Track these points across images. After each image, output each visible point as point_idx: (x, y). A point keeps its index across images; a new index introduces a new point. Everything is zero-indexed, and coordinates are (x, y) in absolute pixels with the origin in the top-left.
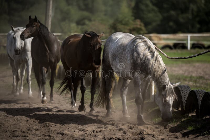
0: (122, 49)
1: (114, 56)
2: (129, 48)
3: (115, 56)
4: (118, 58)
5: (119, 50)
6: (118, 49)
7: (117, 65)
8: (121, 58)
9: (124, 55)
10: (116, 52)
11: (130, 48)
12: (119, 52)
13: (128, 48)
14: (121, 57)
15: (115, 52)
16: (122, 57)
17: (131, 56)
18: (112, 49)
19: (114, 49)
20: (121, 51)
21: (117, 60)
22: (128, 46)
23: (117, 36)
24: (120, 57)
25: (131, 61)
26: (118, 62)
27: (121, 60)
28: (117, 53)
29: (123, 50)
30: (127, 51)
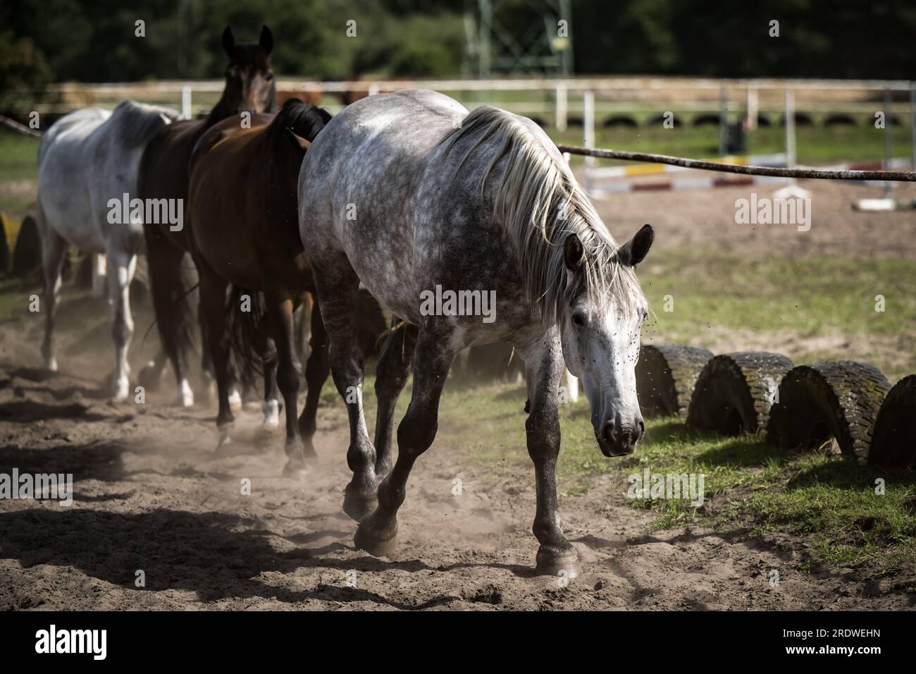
0: (403, 186)
1: (367, 225)
2: (431, 183)
3: (371, 225)
4: (387, 232)
5: (389, 195)
6: (380, 189)
7: (382, 267)
8: (396, 236)
9: (407, 217)
10: (375, 203)
11: (438, 182)
12: (390, 202)
13: (426, 182)
14: (397, 230)
15: (367, 203)
16: (401, 229)
17: (438, 226)
18: (351, 188)
19: (362, 191)
20: (396, 195)
21: (380, 244)
22: (428, 170)
23: (367, 123)
24: (393, 229)
25: (436, 251)
26: (387, 253)
27: (397, 245)
28: (379, 210)
29: (404, 192)
30: (419, 195)
